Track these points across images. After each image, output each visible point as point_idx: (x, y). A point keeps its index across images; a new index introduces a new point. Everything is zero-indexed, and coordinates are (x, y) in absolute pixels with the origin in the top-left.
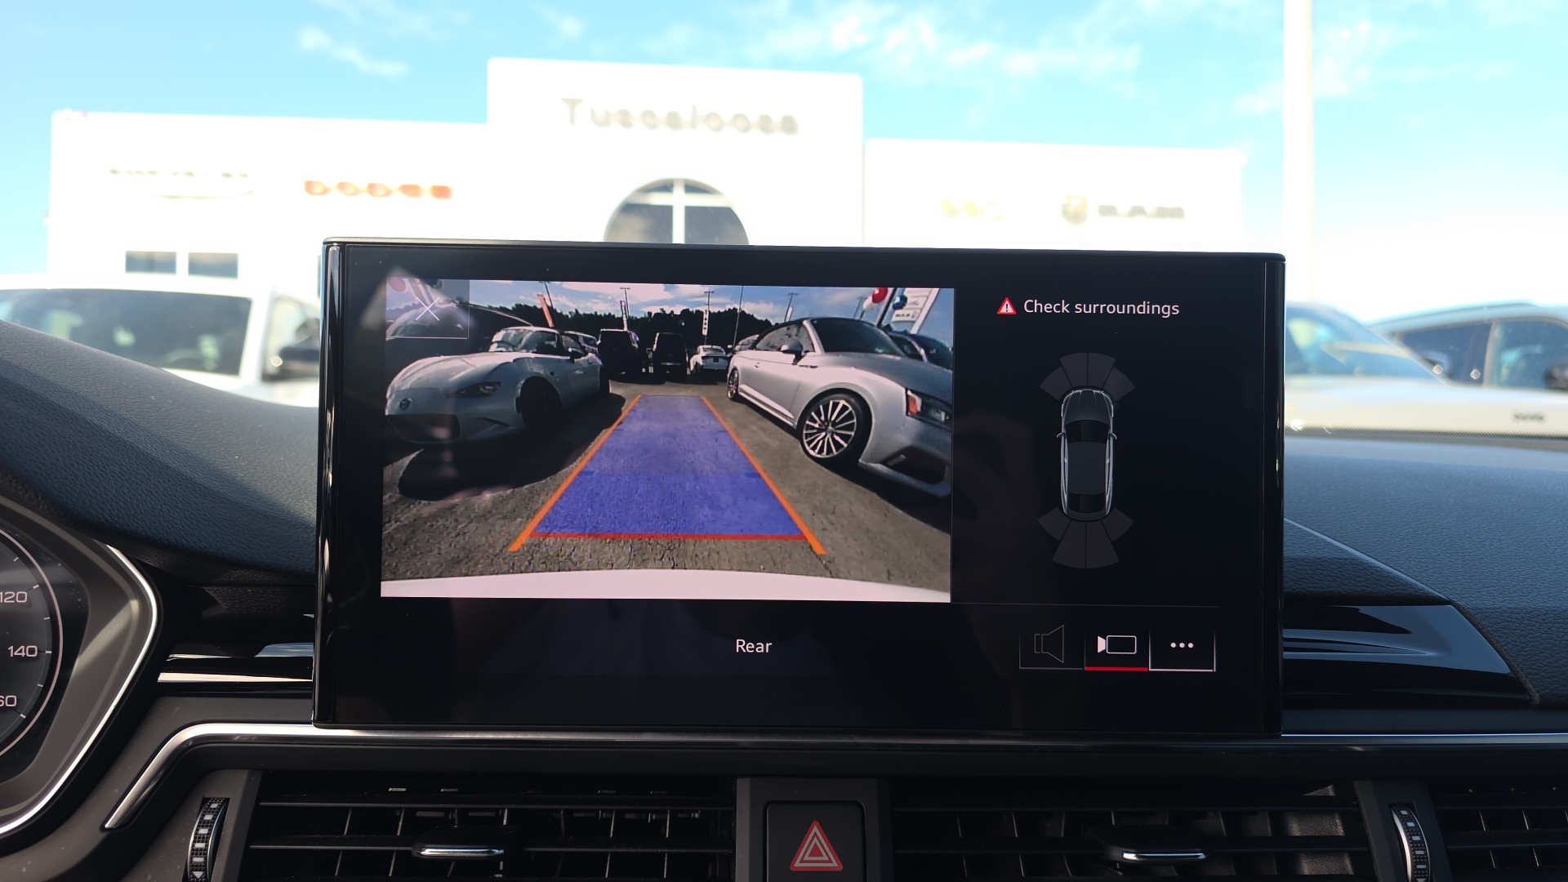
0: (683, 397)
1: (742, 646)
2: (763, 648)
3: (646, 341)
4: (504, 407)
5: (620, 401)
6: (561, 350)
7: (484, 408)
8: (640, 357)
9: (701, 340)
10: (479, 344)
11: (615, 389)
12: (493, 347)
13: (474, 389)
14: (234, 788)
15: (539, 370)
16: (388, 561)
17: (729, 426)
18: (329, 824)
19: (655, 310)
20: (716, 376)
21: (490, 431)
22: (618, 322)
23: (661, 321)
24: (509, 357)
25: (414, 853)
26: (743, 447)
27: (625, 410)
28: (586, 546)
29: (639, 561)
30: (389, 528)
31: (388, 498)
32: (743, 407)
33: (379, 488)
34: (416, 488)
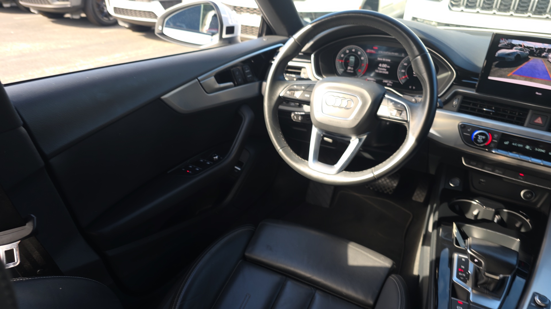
0: (539, 60)
1: (537, 93)
2: (540, 94)
3: (537, 51)
4: (512, 57)
5: (530, 58)
6: (523, 51)
7: (510, 57)
8: (535, 53)
9: (545, 52)
10: (511, 48)
11: (529, 57)
12: (513, 49)
13: (509, 54)
14: (460, 97)
15: (519, 53)
16: (490, 74)
17: (545, 64)
18: (469, 103)
19: (539, 47)
20: (546, 57)
21: (510, 60)
22: (532, 48)
23: (540, 49)
24: (515, 51)
25: (482, 109)
26: (547, 67)
27: (530, 60)
28: (518, 77)
29: (525, 80)
30: (492, 70)
31: (493, 67)
32: (548, 62)
33: (492, 65)
34: (497, 66)
